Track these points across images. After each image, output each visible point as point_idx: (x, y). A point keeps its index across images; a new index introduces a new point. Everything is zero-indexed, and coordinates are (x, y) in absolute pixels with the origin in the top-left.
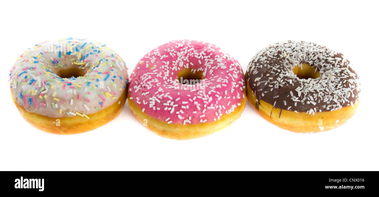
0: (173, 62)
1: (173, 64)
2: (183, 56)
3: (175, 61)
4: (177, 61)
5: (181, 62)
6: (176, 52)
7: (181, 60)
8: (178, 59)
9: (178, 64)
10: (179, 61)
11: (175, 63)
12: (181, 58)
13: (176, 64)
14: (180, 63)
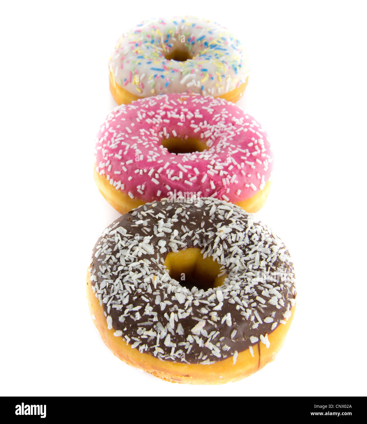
0: (205, 122)
1: (201, 124)
2: (220, 130)
3: (208, 123)
4: (209, 126)
5: (210, 132)
6: (223, 119)
7: (212, 130)
8: (213, 127)
9: (206, 129)
10: (210, 129)
11: (206, 125)
12: (216, 130)
13: (203, 127)
14: (208, 131)
